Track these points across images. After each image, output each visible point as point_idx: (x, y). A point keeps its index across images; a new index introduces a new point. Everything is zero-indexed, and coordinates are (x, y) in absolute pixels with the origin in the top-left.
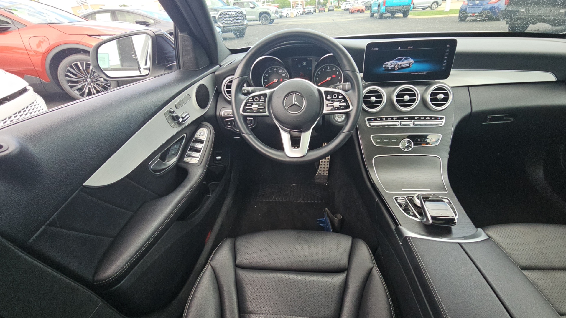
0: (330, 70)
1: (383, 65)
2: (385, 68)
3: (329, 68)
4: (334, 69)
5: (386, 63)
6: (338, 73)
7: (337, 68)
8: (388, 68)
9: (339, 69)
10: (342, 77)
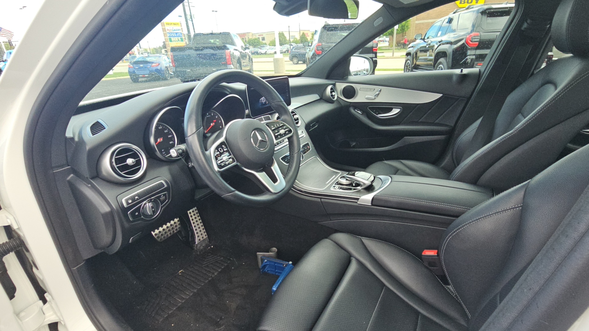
0: (210, 116)
1: (259, 101)
2: (261, 103)
3: (207, 114)
4: (212, 114)
5: (261, 99)
6: (217, 117)
7: (215, 113)
8: (263, 103)
9: (216, 114)
10: (221, 120)
